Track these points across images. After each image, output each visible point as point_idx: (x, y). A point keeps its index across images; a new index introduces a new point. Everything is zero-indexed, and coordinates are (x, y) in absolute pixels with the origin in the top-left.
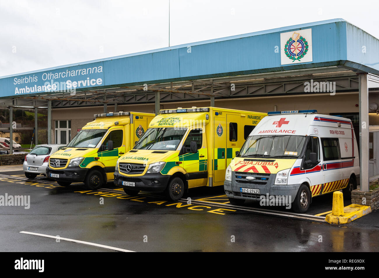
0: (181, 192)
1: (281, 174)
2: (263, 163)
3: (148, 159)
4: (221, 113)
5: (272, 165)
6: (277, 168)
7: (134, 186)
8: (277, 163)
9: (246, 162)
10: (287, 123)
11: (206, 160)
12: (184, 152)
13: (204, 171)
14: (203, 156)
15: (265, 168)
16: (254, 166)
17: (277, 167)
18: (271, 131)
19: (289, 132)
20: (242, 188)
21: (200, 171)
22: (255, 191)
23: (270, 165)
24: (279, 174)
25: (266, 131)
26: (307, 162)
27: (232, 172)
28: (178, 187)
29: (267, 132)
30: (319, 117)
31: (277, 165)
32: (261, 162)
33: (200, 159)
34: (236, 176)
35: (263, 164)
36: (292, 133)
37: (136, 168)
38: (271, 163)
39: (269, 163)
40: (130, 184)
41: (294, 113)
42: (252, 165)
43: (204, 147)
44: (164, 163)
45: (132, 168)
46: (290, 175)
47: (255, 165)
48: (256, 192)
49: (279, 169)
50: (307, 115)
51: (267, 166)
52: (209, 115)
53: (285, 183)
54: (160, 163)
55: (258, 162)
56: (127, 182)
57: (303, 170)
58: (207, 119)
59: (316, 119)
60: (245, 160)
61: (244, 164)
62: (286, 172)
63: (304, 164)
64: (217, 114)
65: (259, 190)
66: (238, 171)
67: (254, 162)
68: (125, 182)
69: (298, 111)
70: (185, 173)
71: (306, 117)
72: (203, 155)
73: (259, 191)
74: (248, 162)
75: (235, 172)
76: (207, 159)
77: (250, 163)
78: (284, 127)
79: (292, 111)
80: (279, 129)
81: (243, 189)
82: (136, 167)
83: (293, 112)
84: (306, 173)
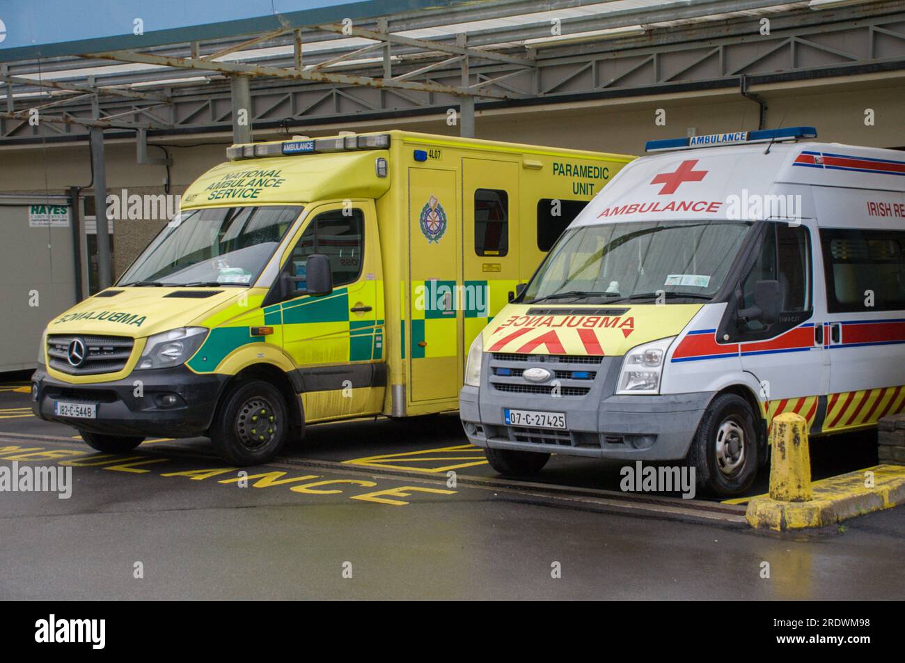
0: (272, 433)
1: (639, 358)
2: (585, 320)
3: (144, 318)
4: (436, 155)
5: (613, 326)
6: (626, 336)
7: (93, 416)
8: (632, 319)
9: (531, 317)
10: (700, 176)
11: (380, 322)
12: (284, 294)
13: (372, 360)
14: (368, 309)
15: (588, 337)
16: (554, 331)
17: (627, 333)
18: (639, 208)
19: (696, 208)
20: (511, 411)
21: (354, 362)
22: (551, 419)
23: (606, 326)
24: (635, 358)
25: (625, 207)
26: (743, 313)
27: (484, 354)
28: (261, 417)
29: (627, 212)
30: (819, 154)
31: (632, 325)
32: (578, 317)
33: (353, 317)
34: (495, 370)
35: (584, 325)
36: (708, 210)
37: (101, 350)
38: (612, 318)
39: (605, 319)
40: (79, 410)
41: (734, 142)
42: (550, 329)
43: (370, 277)
44: (205, 330)
45: (88, 352)
46: (673, 361)
47: (556, 329)
48: (553, 423)
49: (634, 338)
50: (774, 147)
51: (596, 329)
52: (388, 160)
53: (653, 388)
54: (185, 332)
55: (571, 317)
56: (68, 405)
57: (729, 341)
58: (380, 176)
59: (806, 160)
60: (531, 312)
61: (523, 326)
62: (660, 348)
63: (731, 320)
64: (420, 156)
65: (563, 415)
66: (500, 351)
67: (558, 319)
68: (65, 404)
69: (746, 134)
70: (287, 367)
71: (768, 152)
72: (366, 304)
73: (563, 420)
74: (538, 317)
75: (491, 355)
76: (382, 318)
77: (544, 323)
78: (686, 191)
79: (728, 135)
80: (666, 199)
81: (515, 412)
82: (101, 348)
83: (731, 138)
84: (742, 355)
